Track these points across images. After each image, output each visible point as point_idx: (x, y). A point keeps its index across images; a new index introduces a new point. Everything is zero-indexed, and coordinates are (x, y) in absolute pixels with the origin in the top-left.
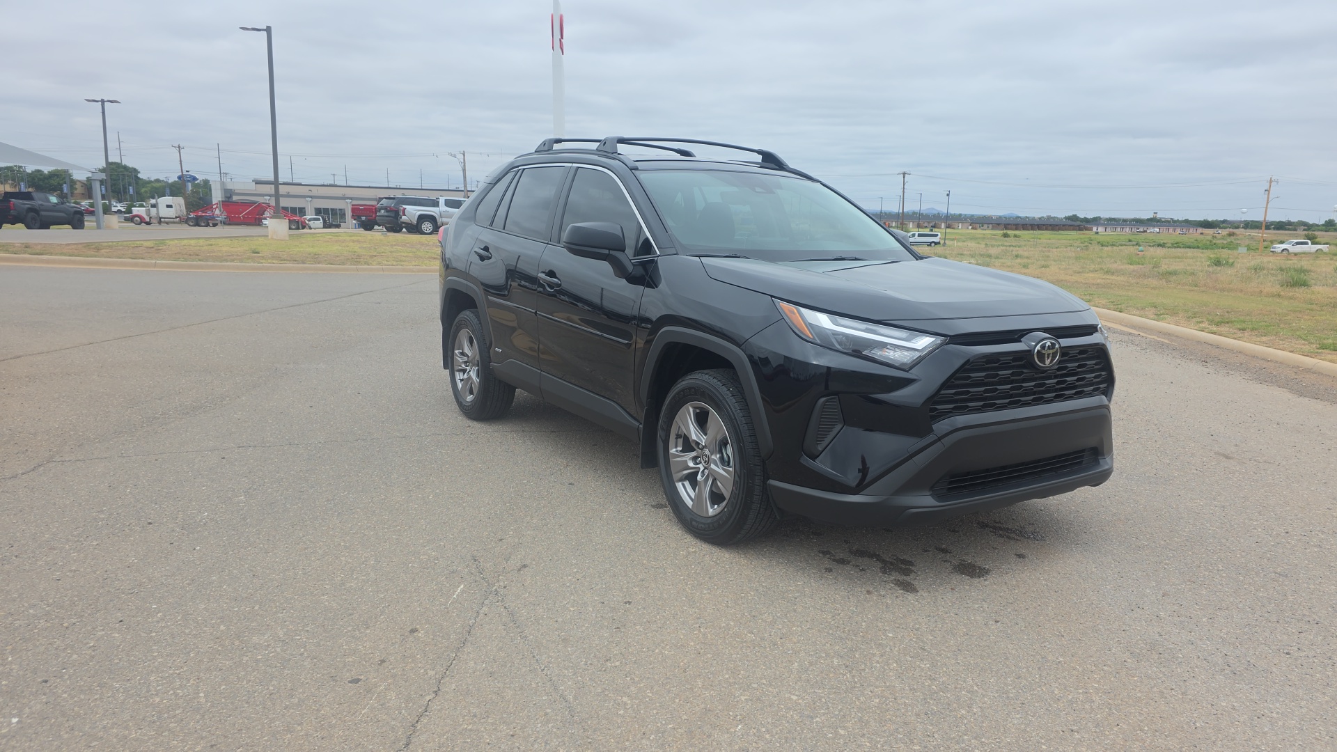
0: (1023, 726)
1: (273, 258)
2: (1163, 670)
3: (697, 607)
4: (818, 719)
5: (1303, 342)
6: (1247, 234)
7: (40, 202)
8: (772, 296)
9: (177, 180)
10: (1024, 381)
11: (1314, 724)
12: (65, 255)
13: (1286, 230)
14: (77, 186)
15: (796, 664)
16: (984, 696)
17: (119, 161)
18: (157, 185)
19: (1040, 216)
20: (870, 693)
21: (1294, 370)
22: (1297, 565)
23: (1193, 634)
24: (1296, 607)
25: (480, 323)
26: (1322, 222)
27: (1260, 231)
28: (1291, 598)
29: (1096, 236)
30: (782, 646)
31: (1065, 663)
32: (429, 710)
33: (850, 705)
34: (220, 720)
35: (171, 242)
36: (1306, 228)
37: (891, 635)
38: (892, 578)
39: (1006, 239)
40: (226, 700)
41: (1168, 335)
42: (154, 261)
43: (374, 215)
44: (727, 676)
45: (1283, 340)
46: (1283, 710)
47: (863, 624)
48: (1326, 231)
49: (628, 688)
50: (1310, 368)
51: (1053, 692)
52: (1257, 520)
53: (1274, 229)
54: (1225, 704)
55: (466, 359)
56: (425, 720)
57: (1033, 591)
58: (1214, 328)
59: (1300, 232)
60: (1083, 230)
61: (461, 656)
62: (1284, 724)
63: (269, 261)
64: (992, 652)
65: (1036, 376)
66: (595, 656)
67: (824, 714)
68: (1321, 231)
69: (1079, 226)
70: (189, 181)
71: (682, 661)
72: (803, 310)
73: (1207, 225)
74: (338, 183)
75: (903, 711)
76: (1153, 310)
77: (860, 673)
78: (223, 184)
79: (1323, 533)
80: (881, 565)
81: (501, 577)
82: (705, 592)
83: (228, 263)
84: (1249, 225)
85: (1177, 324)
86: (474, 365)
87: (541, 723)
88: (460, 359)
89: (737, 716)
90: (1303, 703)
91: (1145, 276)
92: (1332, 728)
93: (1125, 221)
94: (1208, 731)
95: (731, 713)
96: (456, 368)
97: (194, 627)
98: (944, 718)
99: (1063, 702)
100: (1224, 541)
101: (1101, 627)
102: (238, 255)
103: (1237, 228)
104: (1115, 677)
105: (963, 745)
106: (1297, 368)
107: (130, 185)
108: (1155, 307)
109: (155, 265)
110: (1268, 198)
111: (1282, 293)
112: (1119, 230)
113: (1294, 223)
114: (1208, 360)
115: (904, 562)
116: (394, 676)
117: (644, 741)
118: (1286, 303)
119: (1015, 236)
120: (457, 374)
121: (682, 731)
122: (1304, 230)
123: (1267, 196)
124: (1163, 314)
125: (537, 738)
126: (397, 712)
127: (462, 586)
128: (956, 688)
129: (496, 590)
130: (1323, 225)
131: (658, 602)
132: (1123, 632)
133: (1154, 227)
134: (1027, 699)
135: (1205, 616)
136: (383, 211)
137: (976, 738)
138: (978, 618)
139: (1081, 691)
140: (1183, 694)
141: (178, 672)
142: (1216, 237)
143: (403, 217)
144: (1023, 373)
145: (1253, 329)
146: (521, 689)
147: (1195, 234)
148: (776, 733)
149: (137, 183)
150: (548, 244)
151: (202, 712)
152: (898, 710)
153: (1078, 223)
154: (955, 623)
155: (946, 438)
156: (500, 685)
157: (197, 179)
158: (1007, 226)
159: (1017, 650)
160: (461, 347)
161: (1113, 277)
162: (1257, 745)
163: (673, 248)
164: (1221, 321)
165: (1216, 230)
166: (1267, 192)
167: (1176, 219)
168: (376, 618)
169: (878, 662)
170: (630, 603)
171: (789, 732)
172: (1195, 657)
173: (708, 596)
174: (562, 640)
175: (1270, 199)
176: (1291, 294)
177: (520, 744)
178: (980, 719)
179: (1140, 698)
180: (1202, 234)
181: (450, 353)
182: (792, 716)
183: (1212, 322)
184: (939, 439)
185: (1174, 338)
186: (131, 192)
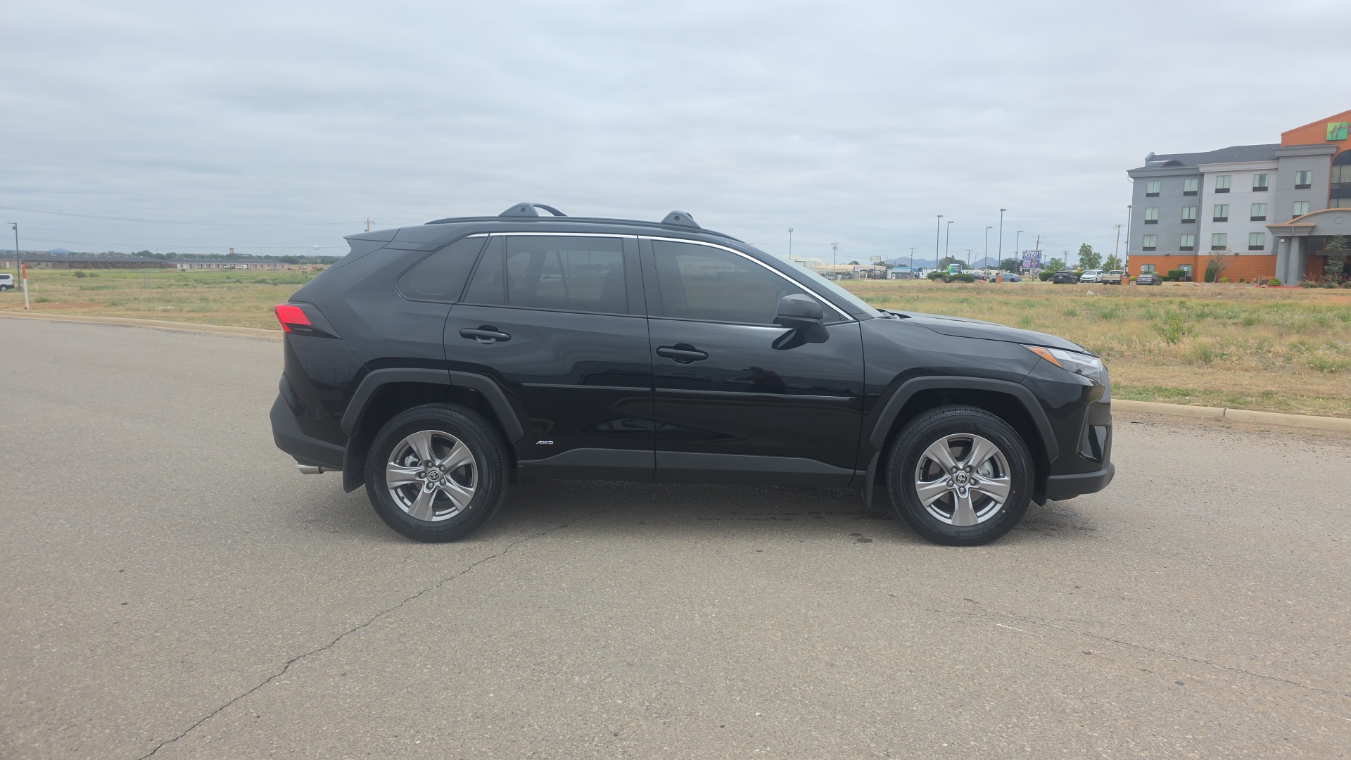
19: (101, 252)
39: (82, 279)
60: (166, 268)
112: (205, 267)
119: (92, 275)
133: (242, 263)
158: (72, 264)
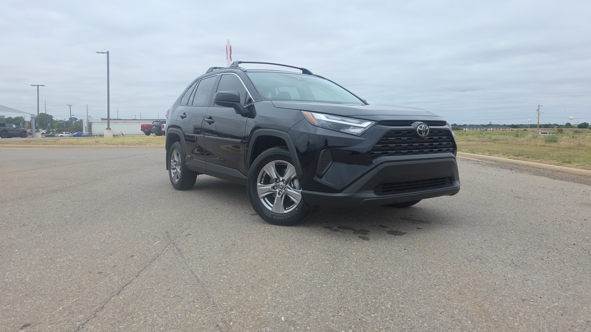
0: (412, 284)
1: (104, 144)
2: (482, 265)
3: (265, 246)
4: (314, 281)
5: (555, 161)
6: (532, 130)
7: (8, 128)
8: (301, 110)
9: (69, 120)
10: (414, 143)
11: (553, 283)
12: (15, 144)
13: (549, 128)
14: (26, 124)
15: (308, 263)
16: (395, 274)
17: (45, 113)
18: (61, 122)
20: (341, 273)
21: (552, 171)
22: (549, 231)
23: (497, 253)
24: (547, 244)
25: (182, 146)
26: (565, 124)
27: (537, 129)
28: (545, 241)
29: (465, 132)
30: (302, 257)
31: (435, 263)
32: (132, 282)
33: (330, 276)
34: (33, 286)
35: (62, 140)
36: (558, 127)
37: (354, 254)
38: (358, 236)
40: (38, 280)
41: (495, 161)
42: (52, 146)
43: (150, 129)
44: (274, 268)
45: (546, 161)
46: (538, 278)
47: (342, 250)
48: (567, 128)
49: (227, 272)
50: (559, 170)
51: (428, 272)
52: (531, 217)
53: (544, 127)
54: (510, 276)
55: (176, 163)
56: (129, 286)
57: (424, 240)
58: (515, 158)
59: (555, 128)
61: (152, 264)
62: (538, 283)
63: (102, 145)
64: (401, 259)
65: (419, 141)
66: (214, 263)
67: (317, 280)
68: (565, 128)
69: (457, 128)
70: (74, 120)
71: (254, 263)
72: (314, 114)
73: (514, 126)
74: (137, 119)
75: (355, 278)
76: (488, 152)
77: (337, 266)
78: (88, 120)
79: (562, 221)
80: (353, 231)
81: (177, 238)
82: (270, 240)
83: (85, 146)
84: (532, 126)
85: (499, 156)
86: (179, 165)
87: (183, 285)
88: (173, 164)
89: (276, 281)
90: (548, 276)
91: (485, 141)
92: (561, 284)
93: (477, 126)
94: (501, 285)
95: (273, 280)
96: (171, 168)
97: (32, 257)
98: (374, 281)
99: (433, 276)
100: (515, 223)
101: (454, 251)
102: (89, 143)
103: (527, 127)
104: (459, 267)
105: (382, 290)
106: (553, 170)
107: (49, 122)
108: (489, 151)
109: (53, 147)
110: (539, 113)
111: (546, 145)
113: (552, 125)
114: (512, 169)
115: (364, 230)
116: (118, 271)
117: (230, 290)
118: (547, 148)
120: (172, 170)
121: (249, 286)
122: (557, 128)
123: (538, 112)
124: (492, 154)
125: (180, 290)
126: (116, 283)
127: (159, 242)
128: (382, 271)
129: (174, 242)
130: (565, 125)
131: (247, 244)
132: (464, 253)
134: (415, 274)
135: (503, 247)
136: (154, 127)
137: (389, 288)
138: (396, 248)
139: (442, 272)
140: (490, 273)
141: (19, 271)
142: (518, 131)
143: (163, 129)
144: (413, 139)
145: (533, 157)
146: (177, 274)
147: (509, 130)
148: (293, 286)
149: (52, 122)
150: (209, 107)
151: (25, 284)
152: (353, 278)
153: (457, 127)
154: (385, 250)
155: (379, 166)
156: (168, 273)
157: (78, 119)
159: (413, 259)
160: (174, 158)
161: (471, 142)
162: (525, 290)
163: (260, 98)
164: (518, 155)
165: (518, 129)
166: (538, 111)
167: (500, 124)
168: (116, 252)
169: (346, 263)
170: (234, 245)
171: (300, 286)
172: (498, 261)
173: (271, 242)
174: (200, 258)
175: (540, 114)
176: (549, 145)
177: (171, 293)
178: (392, 281)
179: (470, 274)
180: (512, 130)
181: (169, 162)
182: (302, 280)
183: (514, 156)
184: (376, 167)
185: (498, 162)
186: (49, 125)
